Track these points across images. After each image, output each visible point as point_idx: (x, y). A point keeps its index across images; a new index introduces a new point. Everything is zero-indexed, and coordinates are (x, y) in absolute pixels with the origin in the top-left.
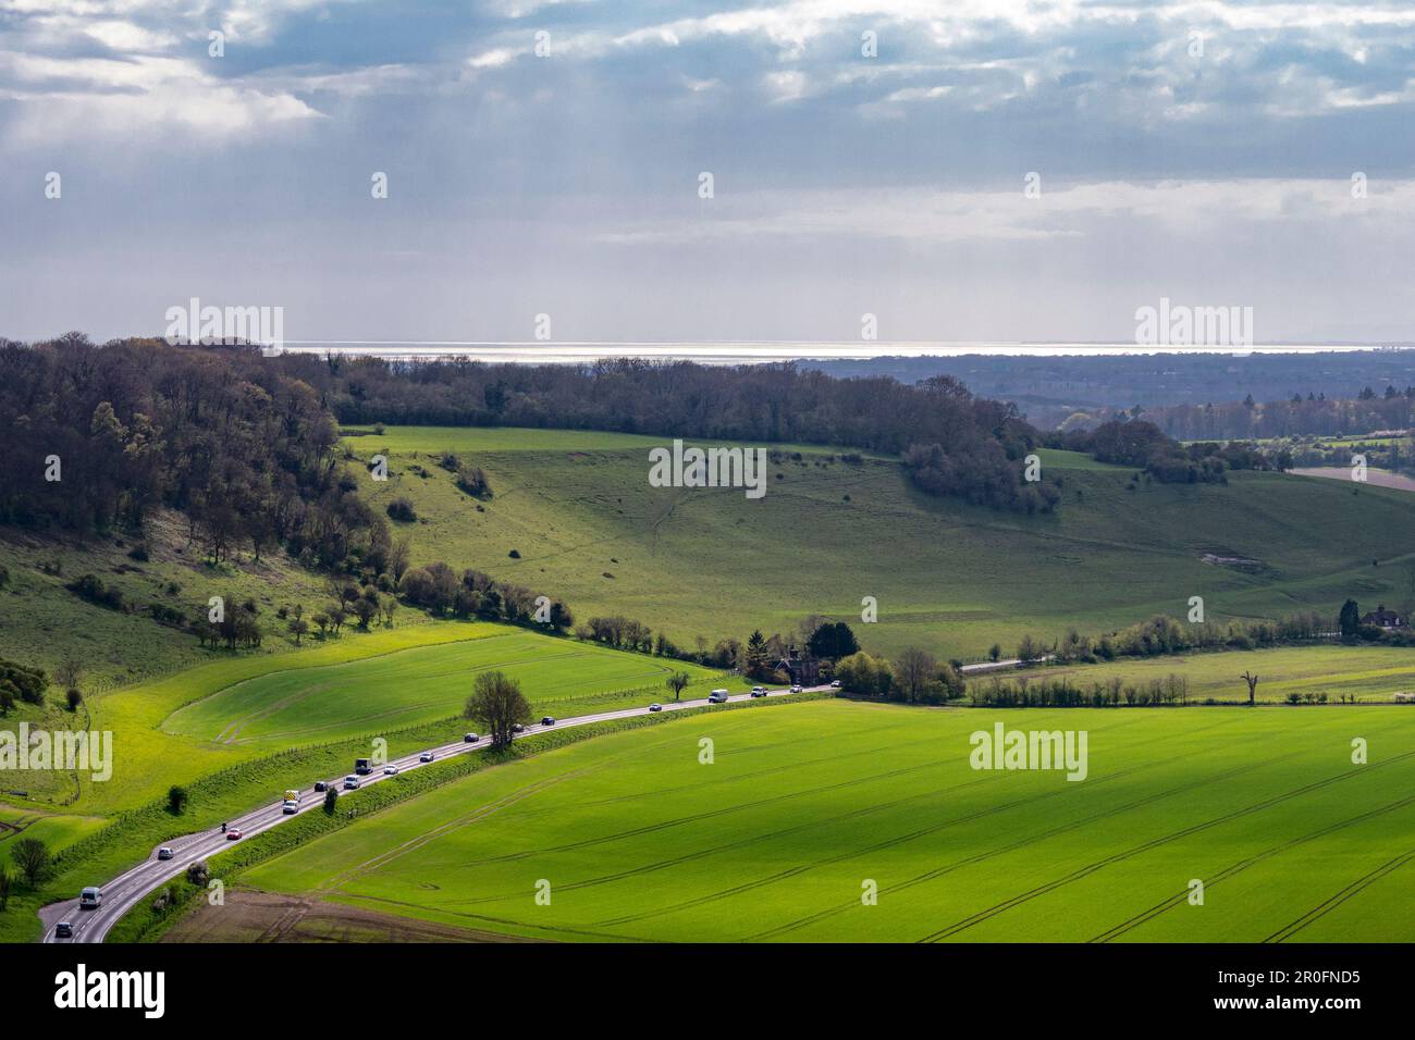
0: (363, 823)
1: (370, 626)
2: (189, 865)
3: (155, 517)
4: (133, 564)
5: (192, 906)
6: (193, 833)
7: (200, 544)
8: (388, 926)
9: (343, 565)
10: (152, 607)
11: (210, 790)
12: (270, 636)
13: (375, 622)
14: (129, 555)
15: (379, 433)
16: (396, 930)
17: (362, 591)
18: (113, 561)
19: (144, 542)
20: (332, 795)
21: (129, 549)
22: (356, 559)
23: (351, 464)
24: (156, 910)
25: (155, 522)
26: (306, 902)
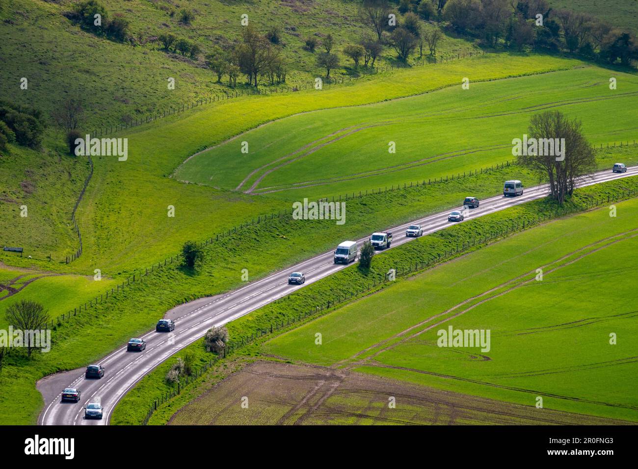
1: (410, 60)
2: (205, 331)
5: (209, 378)
6: (211, 295)
8: (432, 401)
10: (162, 39)
11: (230, 246)
12: (296, 72)
16: (441, 406)
20: (368, 253)
24: (169, 382)
26: (338, 373)
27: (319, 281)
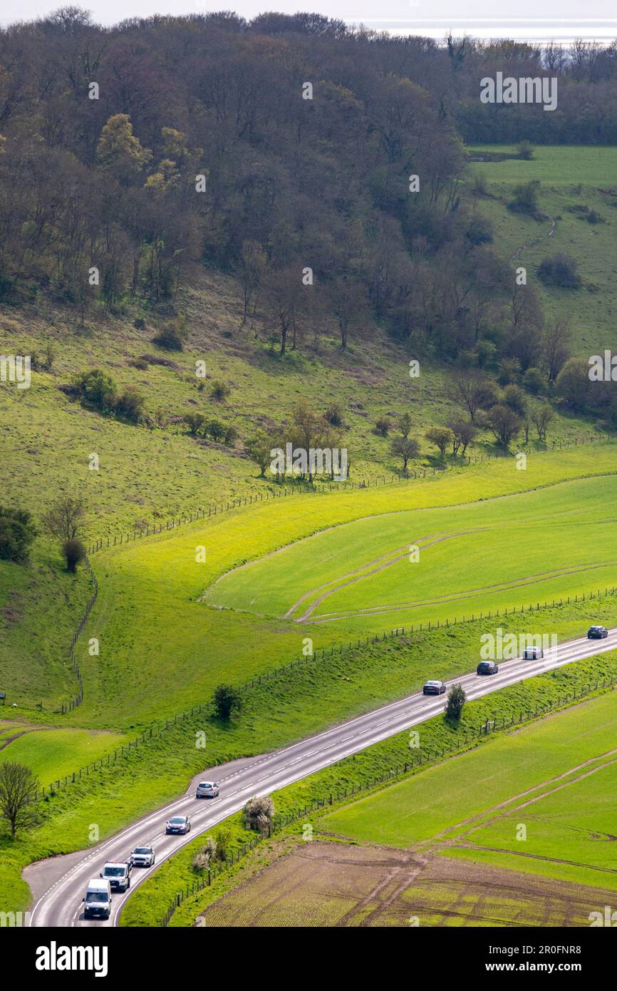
0: (502, 742)
1: (512, 447)
2: (244, 803)
3: (193, 284)
4: (158, 354)
5: (248, 864)
6: (251, 756)
7: (259, 325)
8: (539, 893)
9: (473, 355)
10: (188, 419)
11: (276, 691)
12: (363, 462)
13: (521, 441)
14: (155, 341)
15: (525, 156)
16: (552, 900)
17: (501, 394)
18: (129, 350)
19: (174, 322)
20: (457, 700)
21: (154, 333)
22: (491, 347)
23: (482, 203)
24: (197, 870)
25: (192, 292)
26: (418, 858)
27: (394, 737)
